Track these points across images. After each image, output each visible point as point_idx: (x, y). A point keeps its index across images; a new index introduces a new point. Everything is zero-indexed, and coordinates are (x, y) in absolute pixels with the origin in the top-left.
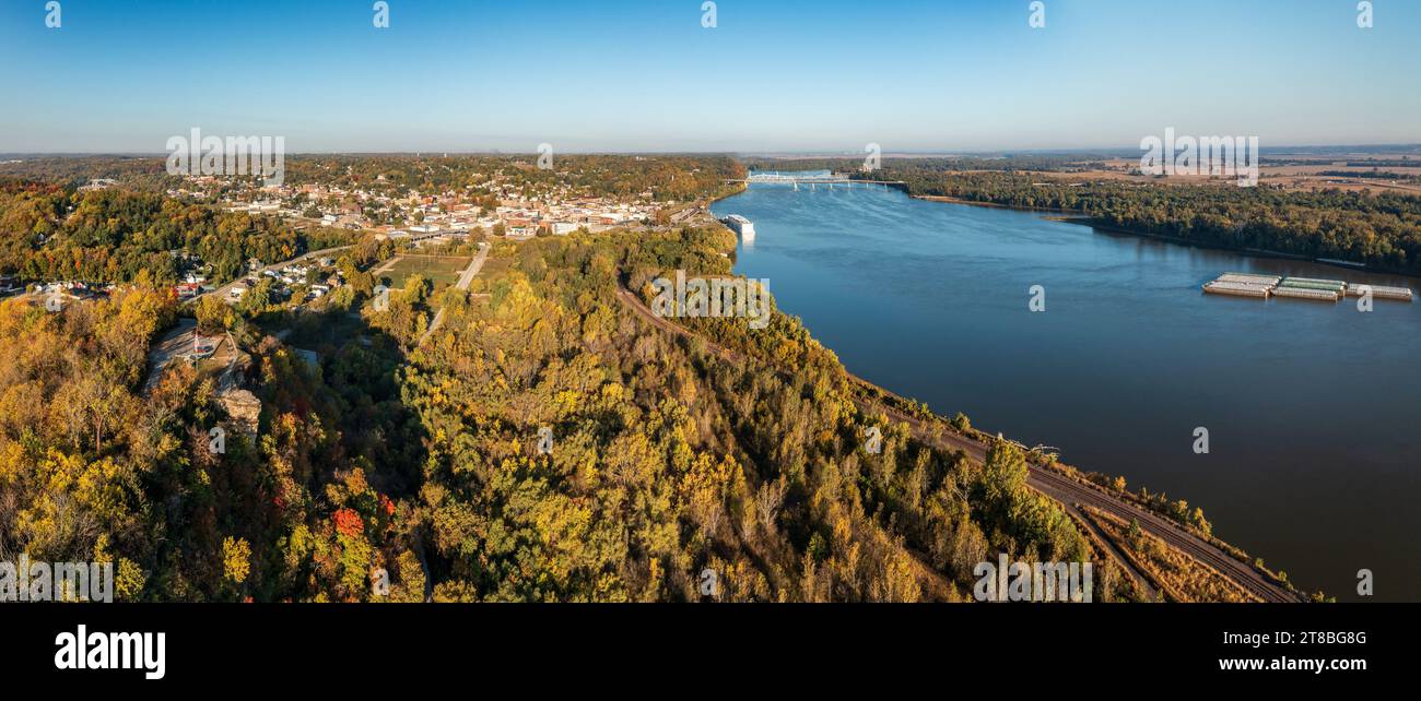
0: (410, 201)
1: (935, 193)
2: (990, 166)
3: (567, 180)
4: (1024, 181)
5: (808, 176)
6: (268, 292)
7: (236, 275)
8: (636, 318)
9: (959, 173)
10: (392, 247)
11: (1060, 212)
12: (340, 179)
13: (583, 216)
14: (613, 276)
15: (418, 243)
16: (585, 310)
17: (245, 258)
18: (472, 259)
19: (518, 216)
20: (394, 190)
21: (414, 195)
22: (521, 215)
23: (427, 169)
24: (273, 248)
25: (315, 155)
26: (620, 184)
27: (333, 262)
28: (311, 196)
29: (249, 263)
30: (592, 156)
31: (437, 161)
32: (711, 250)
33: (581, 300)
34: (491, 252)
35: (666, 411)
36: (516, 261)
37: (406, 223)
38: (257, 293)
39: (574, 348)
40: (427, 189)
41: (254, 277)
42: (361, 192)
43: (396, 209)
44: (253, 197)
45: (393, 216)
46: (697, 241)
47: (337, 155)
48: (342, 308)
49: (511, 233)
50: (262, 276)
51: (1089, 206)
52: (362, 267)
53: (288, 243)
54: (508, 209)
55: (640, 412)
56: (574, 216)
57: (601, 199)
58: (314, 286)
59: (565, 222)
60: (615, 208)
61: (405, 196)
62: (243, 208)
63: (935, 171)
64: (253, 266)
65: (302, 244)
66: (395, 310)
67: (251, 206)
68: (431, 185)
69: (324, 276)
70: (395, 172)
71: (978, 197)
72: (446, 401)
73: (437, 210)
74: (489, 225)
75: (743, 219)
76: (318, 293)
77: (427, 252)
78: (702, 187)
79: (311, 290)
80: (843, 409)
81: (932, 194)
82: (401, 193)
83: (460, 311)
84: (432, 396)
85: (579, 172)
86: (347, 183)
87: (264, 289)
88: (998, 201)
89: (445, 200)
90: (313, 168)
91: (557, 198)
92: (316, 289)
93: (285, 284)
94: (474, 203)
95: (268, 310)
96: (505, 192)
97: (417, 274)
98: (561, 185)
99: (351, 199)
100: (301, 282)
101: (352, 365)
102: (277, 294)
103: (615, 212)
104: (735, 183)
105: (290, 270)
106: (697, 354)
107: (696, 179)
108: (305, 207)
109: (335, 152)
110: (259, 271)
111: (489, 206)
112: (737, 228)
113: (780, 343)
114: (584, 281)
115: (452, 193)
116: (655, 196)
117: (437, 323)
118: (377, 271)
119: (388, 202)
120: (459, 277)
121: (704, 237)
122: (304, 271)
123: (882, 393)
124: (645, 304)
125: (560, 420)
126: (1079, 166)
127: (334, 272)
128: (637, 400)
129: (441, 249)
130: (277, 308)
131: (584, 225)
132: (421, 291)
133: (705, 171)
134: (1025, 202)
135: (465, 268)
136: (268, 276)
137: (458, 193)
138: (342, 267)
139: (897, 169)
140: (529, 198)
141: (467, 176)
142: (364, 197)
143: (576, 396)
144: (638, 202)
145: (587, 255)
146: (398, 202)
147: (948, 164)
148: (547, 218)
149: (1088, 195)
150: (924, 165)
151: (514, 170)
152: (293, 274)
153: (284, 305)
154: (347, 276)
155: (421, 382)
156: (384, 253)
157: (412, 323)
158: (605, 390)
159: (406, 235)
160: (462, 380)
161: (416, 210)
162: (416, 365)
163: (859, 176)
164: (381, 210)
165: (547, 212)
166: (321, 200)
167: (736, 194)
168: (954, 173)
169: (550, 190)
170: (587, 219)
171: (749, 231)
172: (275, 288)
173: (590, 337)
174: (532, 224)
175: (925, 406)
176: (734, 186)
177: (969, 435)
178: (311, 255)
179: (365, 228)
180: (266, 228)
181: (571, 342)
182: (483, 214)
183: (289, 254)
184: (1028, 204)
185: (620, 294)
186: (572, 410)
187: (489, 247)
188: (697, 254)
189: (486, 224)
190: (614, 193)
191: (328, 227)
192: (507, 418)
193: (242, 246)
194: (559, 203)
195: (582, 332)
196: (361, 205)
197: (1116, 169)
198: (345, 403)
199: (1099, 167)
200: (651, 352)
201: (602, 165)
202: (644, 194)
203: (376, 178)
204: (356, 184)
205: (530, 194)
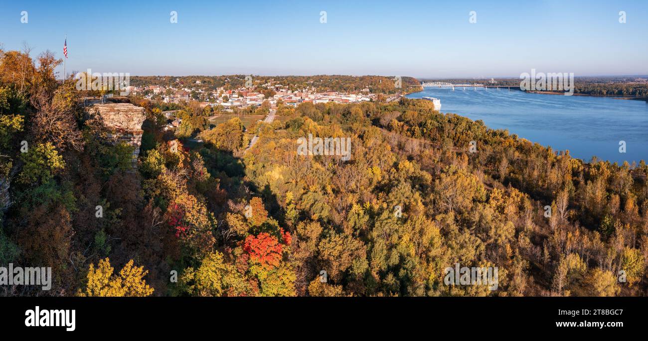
0: (218, 92)
3: (313, 85)
10: (212, 110)
11: (623, 96)
12: (172, 84)
13: (329, 98)
15: (228, 110)
18: (266, 116)
19: (289, 98)
20: (207, 87)
21: (221, 89)
22: (291, 98)
23: (226, 80)
26: (347, 86)
28: (155, 91)
37: (218, 101)
40: (227, 87)
42: (186, 89)
43: (210, 95)
45: (209, 98)
56: (324, 99)
58: (163, 126)
61: (215, 90)
70: (206, 80)
73: (237, 96)
82: (212, 89)
83: (272, 134)
86: (177, 85)
89: (241, 92)
90: (155, 79)
91: (310, 91)
92: (165, 127)
94: (259, 93)
96: (277, 88)
98: (311, 86)
99: (180, 91)
103: (349, 97)
104: (415, 87)
111: (269, 94)
114: (348, 122)
115: (244, 88)
116: (371, 91)
127: (176, 119)
129: (245, 111)
135: (263, 120)
138: (181, 117)
140: (293, 92)
142: (189, 90)
148: (307, 100)
156: (208, 112)
161: (223, 95)
165: (307, 97)
170: (333, 100)
171: (437, 104)
182: (267, 98)
187: (275, 111)
189: (270, 102)
196: (188, 94)
200: (416, 148)
202: (364, 90)
203: (195, 82)
204: (182, 86)
205: (293, 89)
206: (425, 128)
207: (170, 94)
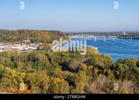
202: (26, 41)
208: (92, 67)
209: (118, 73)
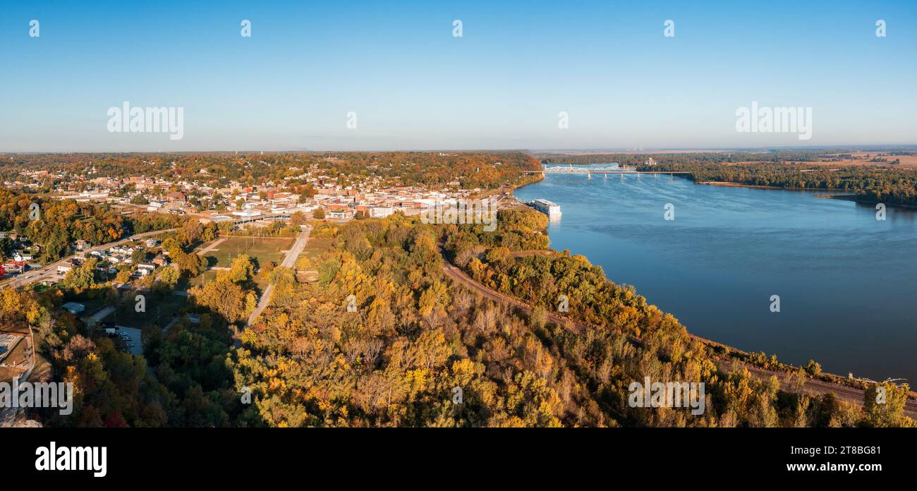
0: (232, 190)
1: (719, 179)
2: (759, 158)
3: (377, 172)
4: (793, 168)
5: (599, 168)
6: (92, 271)
7: (62, 254)
8: (470, 292)
9: (735, 164)
10: (216, 230)
11: (826, 191)
12: (165, 173)
13: (397, 201)
14: (437, 253)
15: (241, 227)
16: (416, 286)
17: (72, 240)
18: (295, 240)
19: (335, 202)
20: (216, 181)
21: (235, 185)
22: (338, 201)
23: (246, 164)
24: (99, 231)
25: (141, 153)
26: (428, 175)
27: (159, 243)
28: (138, 186)
29: (76, 244)
30: (398, 153)
31: (255, 158)
32: (527, 229)
33: (412, 277)
34: (312, 234)
35: (524, 384)
36: (340, 241)
37: (229, 208)
38: (82, 272)
39: (413, 323)
40: (247, 180)
41: (79, 256)
42: (184, 183)
43: (219, 197)
44: (83, 188)
45: (216, 203)
46: (511, 222)
47: (161, 154)
48: (168, 285)
49: (330, 216)
50: (88, 256)
51: (850, 186)
52: (188, 248)
53: (114, 226)
54: (326, 197)
55: (495, 386)
56: (388, 201)
57: (411, 188)
58: (139, 265)
59: (380, 206)
60: (427, 195)
61: (226, 186)
62: (73, 197)
63: (713, 163)
64: (80, 247)
65: (128, 228)
66: (223, 290)
67: (81, 195)
68: (250, 177)
69: (150, 256)
70: (216, 167)
71: (757, 182)
72: (284, 385)
73: (258, 197)
74: (308, 210)
75: (549, 203)
76: (144, 272)
77: (251, 234)
78: (504, 177)
79: (137, 268)
80: (703, 369)
81: (716, 181)
82: (222, 184)
83: (290, 289)
84: (267, 380)
85: (388, 165)
86: (171, 176)
87: (88, 269)
88: (774, 184)
89: (265, 190)
90: (139, 164)
91: (371, 187)
92: (142, 268)
93: (111, 263)
94: (293, 191)
95: (92, 287)
96: (321, 182)
97: (243, 253)
98: (373, 177)
99: (174, 189)
100: (127, 261)
101: (178, 348)
102: (102, 272)
103: (426, 198)
104: (533, 174)
105: (116, 251)
106: (538, 324)
107: (499, 171)
108: (132, 195)
109: (160, 151)
110: (86, 251)
111: (307, 194)
112: (545, 210)
113: (619, 311)
114: (409, 258)
115: (271, 183)
116: (462, 185)
117: (266, 300)
118: (202, 252)
119: (210, 191)
120: (283, 257)
121: (518, 217)
122: (130, 251)
123: (728, 350)
124: (472, 278)
125: (412, 400)
126: (832, 157)
127: (160, 252)
128: (488, 373)
129: (265, 231)
130: (100, 286)
131: (400, 209)
132: (248, 270)
133: (505, 164)
134: (797, 185)
135: (289, 248)
136: (94, 256)
137: (277, 183)
138: (167, 248)
139: (678, 162)
140: (344, 187)
141: (285, 170)
142: (187, 186)
143: (424, 372)
144: (447, 190)
145: (409, 235)
146: (221, 191)
147: (723, 158)
148: (363, 203)
149: (849, 178)
150: (703, 158)
151: (328, 165)
152: (119, 254)
153: (107, 284)
154: (173, 256)
155: (256, 365)
156: (209, 234)
157: (241, 303)
158: (456, 366)
159: (229, 219)
160: (299, 361)
161: (238, 198)
162: (247, 346)
163: (644, 169)
164: (204, 198)
165: (363, 198)
166: (147, 190)
167: (535, 182)
168: (730, 164)
169: (363, 180)
170: (401, 204)
171: (555, 212)
172: (101, 267)
173: (427, 312)
174: (349, 209)
175: (774, 357)
176: (533, 177)
177: (823, 379)
178: (136, 237)
179: (189, 213)
180: (92, 214)
181: (409, 318)
182: (302, 201)
183: (115, 236)
184: (800, 186)
185: (446, 269)
186: (423, 388)
187: (311, 228)
188: (514, 232)
189: (307, 209)
190: (423, 182)
191: (155, 213)
192: (353, 401)
193: (68, 229)
194: (372, 191)
195: (417, 306)
196: (185, 194)
197: (861, 158)
198: (171, 397)
199: (848, 157)
200: (492, 324)
201: (409, 160)
202: (451, 183)
203: (199, 171)
204: (180, 176)
205: (345, 184)
206: (516, 277)
207: (159, 194)
208: (486, 265)
209: (516, 282)
